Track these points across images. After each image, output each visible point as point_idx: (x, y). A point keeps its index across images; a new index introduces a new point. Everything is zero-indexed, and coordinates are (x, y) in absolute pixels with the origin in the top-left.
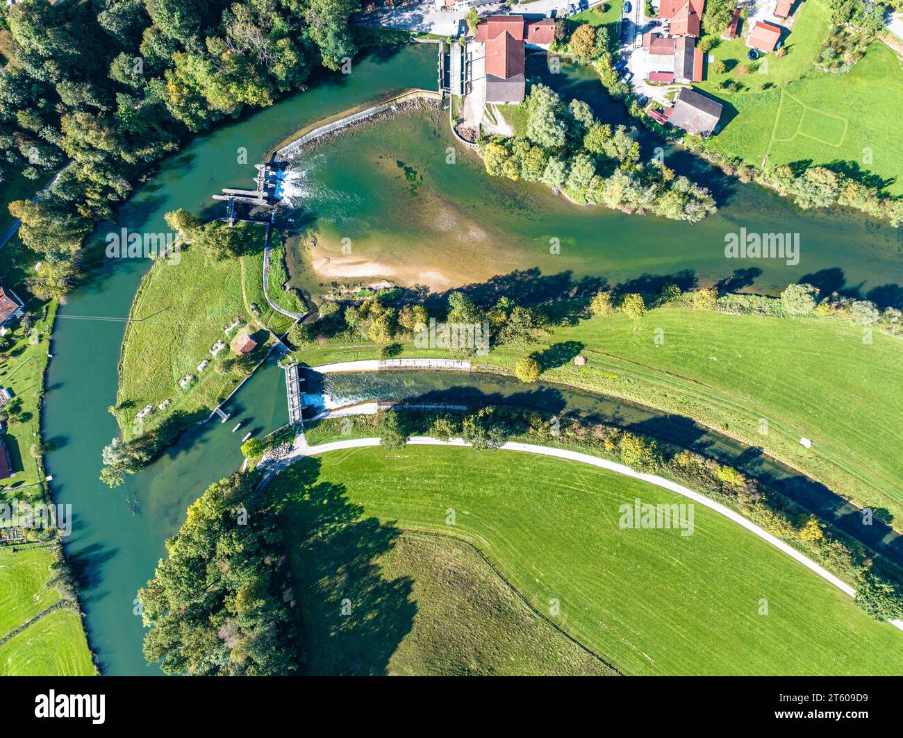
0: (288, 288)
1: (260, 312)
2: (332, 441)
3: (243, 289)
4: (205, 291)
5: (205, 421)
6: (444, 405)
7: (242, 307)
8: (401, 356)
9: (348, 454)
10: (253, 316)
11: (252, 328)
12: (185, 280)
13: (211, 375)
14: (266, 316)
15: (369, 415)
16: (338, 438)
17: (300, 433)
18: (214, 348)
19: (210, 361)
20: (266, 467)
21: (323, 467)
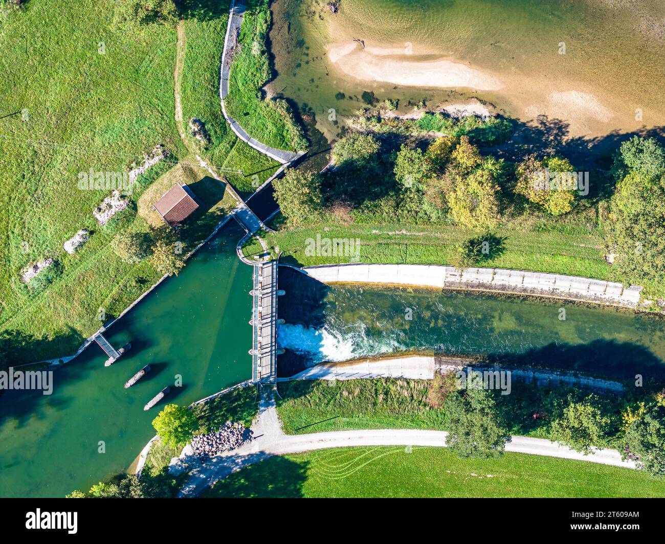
0: (269, 96)
1: (209, 140)
2: (335, 427)
3: (178, 88)
4: (97, 84)
5: (66, 360)
6: (576, 376)
7: (172, 126)
8: (497, 262)
9: (366, 459)
10: (193, 148)
11: (189, 171)
12: (55, 58)
13: (90, 263)
14: (219, 149)
15: (418, 382)
16: (349, 424)
17: (267, 405)
18: (103, 205)
19: (92, 233)
20: (190, 468)
21: (310, 480)
